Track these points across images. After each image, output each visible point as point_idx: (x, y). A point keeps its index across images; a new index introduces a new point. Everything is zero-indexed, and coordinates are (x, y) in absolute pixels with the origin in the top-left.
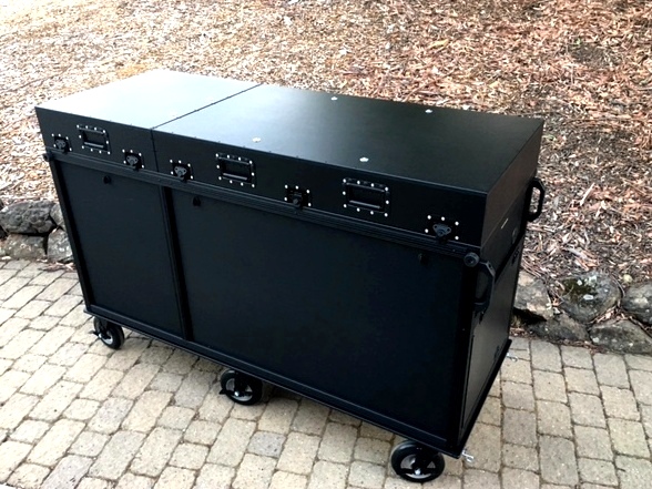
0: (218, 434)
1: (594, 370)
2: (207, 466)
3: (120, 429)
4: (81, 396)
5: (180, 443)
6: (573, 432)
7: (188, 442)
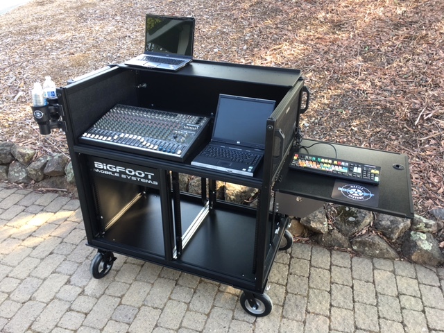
0: (94, 306)
1: (351, 268)
2: (82, 328)
3: (30, 299)
4: (10, 275)
5: (67, 311)
6: (330, 312)
7: (73, 310)
